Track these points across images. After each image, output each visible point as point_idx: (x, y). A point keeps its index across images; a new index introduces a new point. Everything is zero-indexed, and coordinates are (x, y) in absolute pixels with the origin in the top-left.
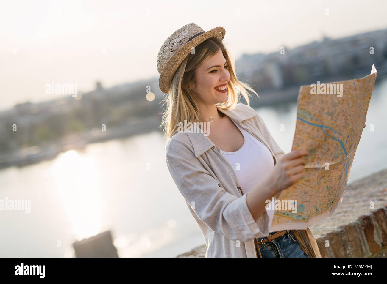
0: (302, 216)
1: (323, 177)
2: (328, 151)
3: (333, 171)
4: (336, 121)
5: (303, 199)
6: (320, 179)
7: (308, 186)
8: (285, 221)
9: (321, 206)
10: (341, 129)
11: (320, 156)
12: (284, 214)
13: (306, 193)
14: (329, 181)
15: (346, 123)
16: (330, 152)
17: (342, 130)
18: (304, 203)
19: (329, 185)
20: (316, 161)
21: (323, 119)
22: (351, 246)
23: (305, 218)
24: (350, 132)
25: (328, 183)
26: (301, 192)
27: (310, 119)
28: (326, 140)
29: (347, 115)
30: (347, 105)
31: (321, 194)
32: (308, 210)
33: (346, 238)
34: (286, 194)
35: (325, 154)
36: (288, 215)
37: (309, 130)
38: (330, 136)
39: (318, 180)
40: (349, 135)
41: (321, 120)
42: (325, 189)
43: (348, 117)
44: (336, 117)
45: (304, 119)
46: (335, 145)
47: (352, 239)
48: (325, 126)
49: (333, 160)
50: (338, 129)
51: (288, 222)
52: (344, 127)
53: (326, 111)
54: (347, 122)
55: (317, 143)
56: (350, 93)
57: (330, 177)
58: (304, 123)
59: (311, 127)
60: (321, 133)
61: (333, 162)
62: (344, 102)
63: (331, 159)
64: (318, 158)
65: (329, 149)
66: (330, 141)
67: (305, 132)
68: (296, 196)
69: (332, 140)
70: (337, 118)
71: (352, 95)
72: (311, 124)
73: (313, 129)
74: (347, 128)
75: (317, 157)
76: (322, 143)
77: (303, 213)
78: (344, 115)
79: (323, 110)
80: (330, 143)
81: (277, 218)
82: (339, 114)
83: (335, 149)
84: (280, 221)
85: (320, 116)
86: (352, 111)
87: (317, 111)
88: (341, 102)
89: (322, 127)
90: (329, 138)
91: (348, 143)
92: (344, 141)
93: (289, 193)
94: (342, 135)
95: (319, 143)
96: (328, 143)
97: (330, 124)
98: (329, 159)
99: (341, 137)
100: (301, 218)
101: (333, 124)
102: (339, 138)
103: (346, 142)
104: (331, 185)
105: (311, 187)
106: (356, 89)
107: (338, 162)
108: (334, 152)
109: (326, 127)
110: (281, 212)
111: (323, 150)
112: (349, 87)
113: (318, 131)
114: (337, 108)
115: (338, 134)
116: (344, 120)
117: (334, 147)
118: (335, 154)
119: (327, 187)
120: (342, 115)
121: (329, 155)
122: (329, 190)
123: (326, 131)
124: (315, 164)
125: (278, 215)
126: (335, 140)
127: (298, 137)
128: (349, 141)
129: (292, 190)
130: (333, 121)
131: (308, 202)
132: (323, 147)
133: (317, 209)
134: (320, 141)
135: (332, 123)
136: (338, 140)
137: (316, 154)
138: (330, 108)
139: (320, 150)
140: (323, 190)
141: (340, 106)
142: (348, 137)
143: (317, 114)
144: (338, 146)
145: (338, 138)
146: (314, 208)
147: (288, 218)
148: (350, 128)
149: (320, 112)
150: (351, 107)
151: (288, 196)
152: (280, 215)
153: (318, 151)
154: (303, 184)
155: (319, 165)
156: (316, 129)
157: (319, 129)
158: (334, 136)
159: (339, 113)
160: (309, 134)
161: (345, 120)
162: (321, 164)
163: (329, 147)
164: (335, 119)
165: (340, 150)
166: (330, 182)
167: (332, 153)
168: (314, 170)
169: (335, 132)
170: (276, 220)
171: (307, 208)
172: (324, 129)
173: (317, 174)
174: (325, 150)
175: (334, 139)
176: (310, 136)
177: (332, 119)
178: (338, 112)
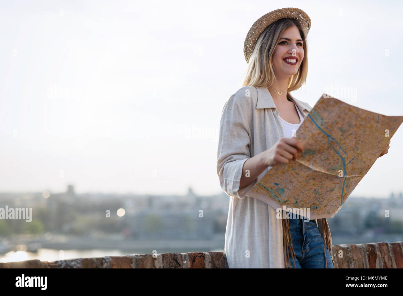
0: (279, 198)
1: (314, 179)
2: (326, 160)
3: (326, 180)
4: (345, 139)
5: (286, 185)
6: (310, 179)
7: (295, 177)
8: (263, 193)
9: (303, 203)
10: (347, 148)
11: (317, 160)
12: (265, 188)
13: (291, 182)
14: (319, 186)
15: (355, 146)
16: (329, 162)
17: (349, 150)
18: (285, 189)
19: (317, 190)
20: (312, 163)
21: (333, 131)
22: (354, 265)
23: (281, 201)
24: (356, 156)
25: (317, 187)
26: (288, 179)
27: (320, 124)
28: (328, 149)
29: (360, 140)
30: (363, 131)
31: (306, 192)
32: (287, 196)
33: (351, 256)
34: (274, 174)
35: (323, 160)
36: (268, 190)
37: (316, 131)
38: (333, 148)
39: (308, 179)
40: (355, 159)
41: (330, 131)
42: (313, 191)
43: (360, 142)
44: (346, 136)
45: (315, 120)
46: (336, 158)
47: (357, 259)
48: (332, 137)
49: (328, 170)
50: (345, 147)
51: (265, 195)
52: (352, 148)
53: (339, 126)
54: (357, 145)
55: (318, 147)
56: (371, 123)
57: (321, 183)
58: (313, 123)
59: (318, 131)
60: (325, 141)
61: (328, 172)
62: (361, 127)
63: (327, 168)
64: (315, 161)
65: (328, 159)
66: (332, 152)
67: (311, 131)
68: (282, 179)
69: (334, 152)
70: (348, 137)
71: (372, 125)
72: (319, 128)
73: (319, 134)
74: (355, 151)
75: (314, 159)
76: (324, 149)
77: (281, 196)
78: (356, 138)
79: (337, 124)
80: (331, 154)
81: (258, 188)
82: (350, 134)
83: (334, 162)
84: (259, 191)
85: (332, 127)
86: (367, 139)
87: (330, 121)
88: (358, 126)
89: (328, 136)
90: (331, 149)
91: (351, 164)
92: (347, 160)
93: (277, 174)
94: (348, 154)
95: (321, 148)
96: (330, 153)
97: (337, 138)
98: (325, 167)
99: (345, 155)
100: (277, 199)
101: (341, 140)
102: (343, 155)
103: (350, 162)
104: (320, 191)
105: (297, 180)
106: (378, 122)
107: (333, 175)
108: (332, 164)
109: (333, 139)
110: (263, 185)
111: (322, 156)
112: (372, 117)
113: (323, 137)
114: (351, 129)
115: (343, 150)
116: (354, 143)
117: (334, 160)
118: (332, 166)
119: (315, 190)
120: (354, 137)
121: (326, 164)
122: (316, 194)
123: (332, 142)
124: (310, 164)
125: (259, 186)
126: (338, 155)
127: (303, 131)
128: (353, 163)
129: (280, 173)
130: (342, 137)
131: (289, 190)
132: (323, 154)
133: (296, 202)
134: (322, 147)
135: (340, 138)
136: (341, 156)
137: (314, 156)
138: (344, 126)
139: (319, 155)
140: (309, 190)
141: (355, 129)
142: (353, 159)
143: (330, 124)
144: (339, 161)
145: (341, 154)
146: (294, 199)
147: (267, 193)
148: (358, 152)
149: (333, 123)
150: (367, 135)
151: (275, 176)
152: (261, 187)
153: (317, 155)
154: (292, 173)
155: (313, 167)
156: (322, 135)
157: (325, 137)
158: (338, 150)
159: (352, 134)
160: (314, 135)
161: (356, 142)
162: (315, 167)
163: (329, 157)
164: (345, 136)
165: (340, 166)
166: (319, 188)
167: (330, 163)
168: (306, 168)
169: (340, 148)
170: (256, 189)
171: (286, 194)
172: (330, 139)
173: (308, 173)
174: (324, 157)
175: (337, 153)
176: (314, 137)
177: (342, 135)
178: (350, 132)
